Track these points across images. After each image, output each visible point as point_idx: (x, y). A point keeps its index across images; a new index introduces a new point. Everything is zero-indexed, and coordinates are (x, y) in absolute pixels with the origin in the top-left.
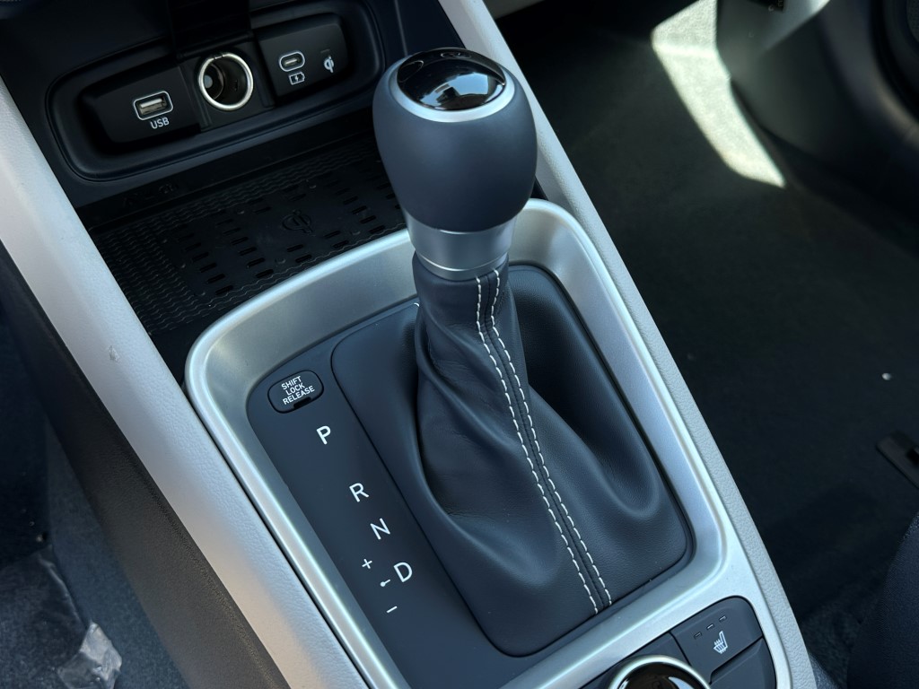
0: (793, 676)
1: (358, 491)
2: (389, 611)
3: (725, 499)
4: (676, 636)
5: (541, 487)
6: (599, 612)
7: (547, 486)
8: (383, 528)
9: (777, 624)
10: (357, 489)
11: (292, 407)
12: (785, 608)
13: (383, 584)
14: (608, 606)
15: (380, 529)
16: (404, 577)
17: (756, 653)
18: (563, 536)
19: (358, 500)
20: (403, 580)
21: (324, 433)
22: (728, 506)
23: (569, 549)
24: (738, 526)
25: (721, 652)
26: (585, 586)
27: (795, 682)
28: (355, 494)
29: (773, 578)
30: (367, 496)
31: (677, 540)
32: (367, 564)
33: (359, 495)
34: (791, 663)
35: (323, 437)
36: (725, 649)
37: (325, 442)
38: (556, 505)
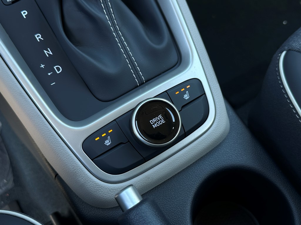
0: (216, 109)
1: (38, 37)
2: (52, 85)
3: (194, 41)
4: (168, 93)
5: (114, 34)
6: (139, 86)
7: (117, 34)
8: (49, 52)
9: (212, 89)
10: (38, 36)
11: (11, 3)
12: (216, 84)
13: (49, 74)
14: (144, 83)
15: (48, 52)
16: (58, 71)
17: (201, 99)
18: (124, 55)
19: (39, 41)
20: (58, 73)
21: (24, 13)
22: (196, 44)
23: (127, 60)
24: (199, 52)
25: (186, 99)
26: (134, 75)
27: (217, 111)
28: (37, 38)
29: (212, 72)
30: (43, 39)
31: (174, 58)
32: (42, 66)
33: (39, 39)
34: (216, 104)
35: (24, 15)
36: (188, 98)
37: (25, 17)
38: (121, 42)
